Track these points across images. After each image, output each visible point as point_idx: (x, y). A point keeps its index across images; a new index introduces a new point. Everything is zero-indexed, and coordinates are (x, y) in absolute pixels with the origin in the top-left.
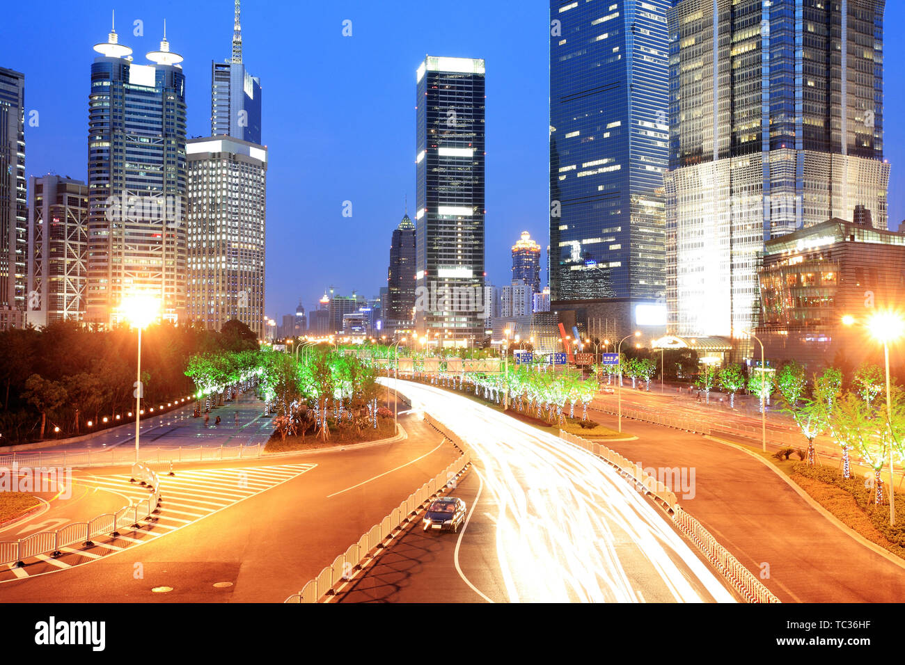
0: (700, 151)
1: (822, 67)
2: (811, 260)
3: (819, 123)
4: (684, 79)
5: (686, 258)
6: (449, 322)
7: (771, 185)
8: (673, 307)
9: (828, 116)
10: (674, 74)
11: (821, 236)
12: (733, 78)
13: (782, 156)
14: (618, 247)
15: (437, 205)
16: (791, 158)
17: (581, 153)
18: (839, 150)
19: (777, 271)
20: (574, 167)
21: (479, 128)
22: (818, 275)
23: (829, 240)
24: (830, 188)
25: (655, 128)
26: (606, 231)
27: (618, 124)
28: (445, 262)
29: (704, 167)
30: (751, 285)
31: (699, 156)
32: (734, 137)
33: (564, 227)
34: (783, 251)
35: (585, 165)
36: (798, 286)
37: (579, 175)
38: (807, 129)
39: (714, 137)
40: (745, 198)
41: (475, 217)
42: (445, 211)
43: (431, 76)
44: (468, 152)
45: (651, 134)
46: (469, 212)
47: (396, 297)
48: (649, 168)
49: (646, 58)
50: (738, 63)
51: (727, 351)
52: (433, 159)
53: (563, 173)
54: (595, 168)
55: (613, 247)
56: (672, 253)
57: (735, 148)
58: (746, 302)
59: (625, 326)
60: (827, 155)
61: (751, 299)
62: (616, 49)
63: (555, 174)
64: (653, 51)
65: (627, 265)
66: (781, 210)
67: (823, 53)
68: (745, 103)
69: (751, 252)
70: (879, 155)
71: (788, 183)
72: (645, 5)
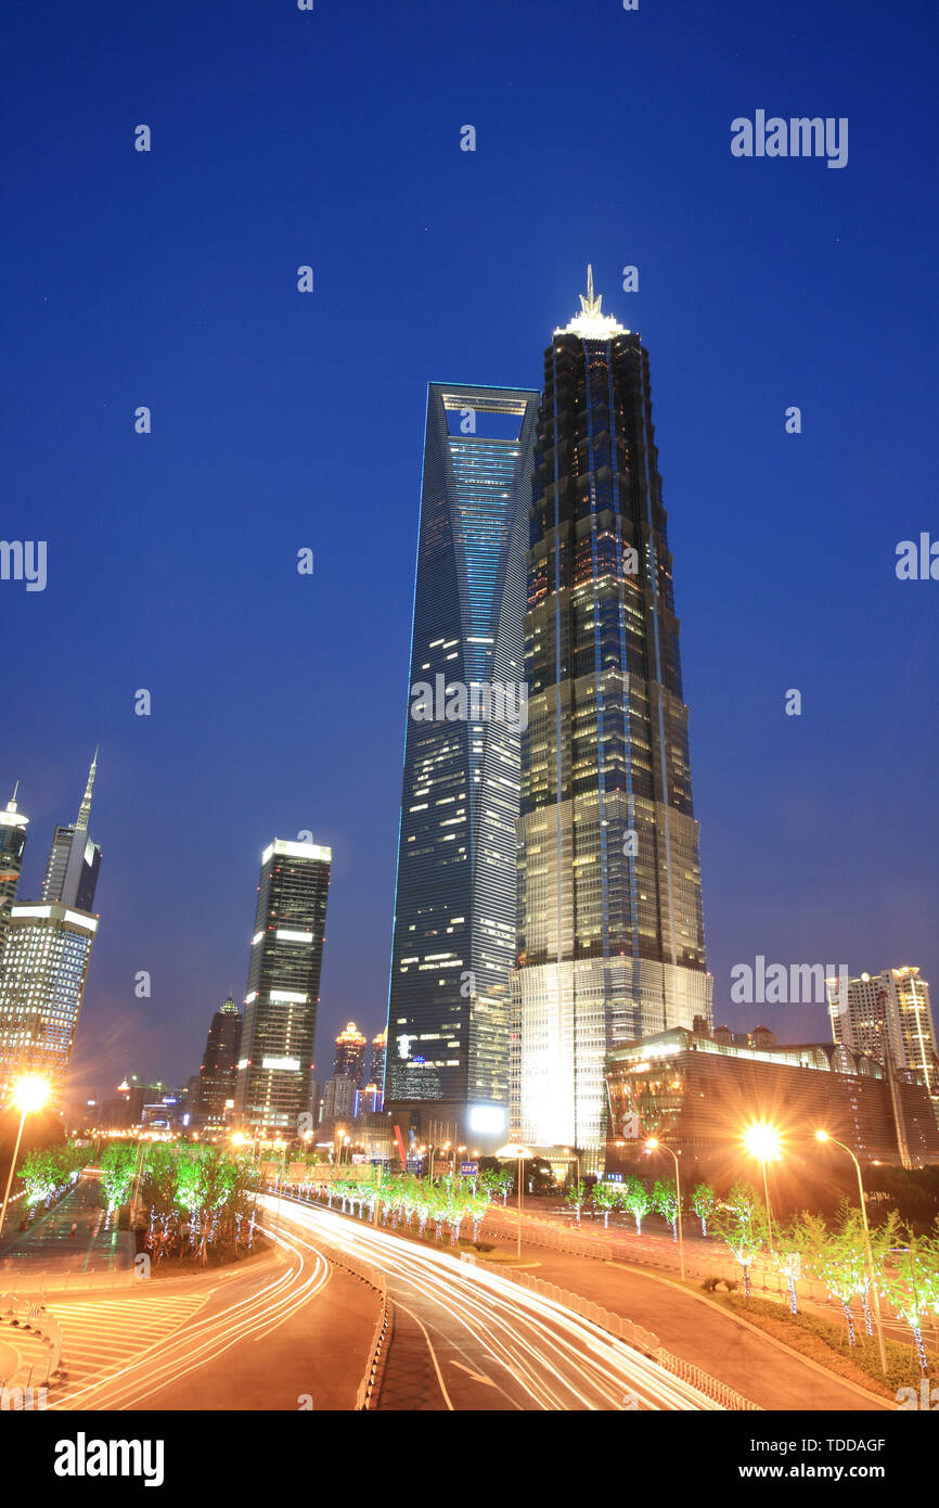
0: (545, 953)
1: (653, 884)
2: (658, 1068)
3: (652, 934)
4: (530, 884)
5: (530, 1060)
6: (268, 1119)
7: (612, 991)
8: (516, 1112)
9: (659, 927)
10: (520, 878)
11: (665, 1043)
12: (575, 887)
13: (620, 963)
14: (457, 1044)
15: (270, 989)
16: (629, 965)
17: (423, 948)
18: (669, 961)
19: (625, 1078)
20: (416, 960)
21: (319, 914)
22: (665, 1083)
23: (673, 1049)
24: (664, 997)
25: (495, 929)
26: (445, 1027)
27: (461, 920)
28: (272, 1052)
29: (548, 968)
30: (600, 1092)
31: (542, 958)
32: (576, 940)
33: (403, 1021)
34: (629, 1058)
35: (427, 958)
36: (646, 1094)
37: (422, 968)
38: (643, 939)
39: (558, 942)
40: (588, 1003)
41: (307, 1005)
42: (278, 996)
43: (277, 858)
44: (307, 937)
45: (492, 932)
46: (302, 998)
47: (209, 1087)
48: (489, 966)
49: (489, 861)
50: (579, 873)
51: (571, 1162)
52: (270, 941)
53: (405, 965)
54: (437, 962)
55: (451, 1045)
56: (516, 1054)
57: (578, 953)
58: (593, 1110)
59: (462, 1135)
60: (660, 964)
61: (599, 1107)
62: (462, 850)
63: (397, 965)
64: (496, 855)
65: (465, 1064)
66: (621, 1015)
67: (652, 872)
68: (587, 910)
69: (594, 1057)
70: (702, 968)
71: (626, 990)
72: (489, 813)
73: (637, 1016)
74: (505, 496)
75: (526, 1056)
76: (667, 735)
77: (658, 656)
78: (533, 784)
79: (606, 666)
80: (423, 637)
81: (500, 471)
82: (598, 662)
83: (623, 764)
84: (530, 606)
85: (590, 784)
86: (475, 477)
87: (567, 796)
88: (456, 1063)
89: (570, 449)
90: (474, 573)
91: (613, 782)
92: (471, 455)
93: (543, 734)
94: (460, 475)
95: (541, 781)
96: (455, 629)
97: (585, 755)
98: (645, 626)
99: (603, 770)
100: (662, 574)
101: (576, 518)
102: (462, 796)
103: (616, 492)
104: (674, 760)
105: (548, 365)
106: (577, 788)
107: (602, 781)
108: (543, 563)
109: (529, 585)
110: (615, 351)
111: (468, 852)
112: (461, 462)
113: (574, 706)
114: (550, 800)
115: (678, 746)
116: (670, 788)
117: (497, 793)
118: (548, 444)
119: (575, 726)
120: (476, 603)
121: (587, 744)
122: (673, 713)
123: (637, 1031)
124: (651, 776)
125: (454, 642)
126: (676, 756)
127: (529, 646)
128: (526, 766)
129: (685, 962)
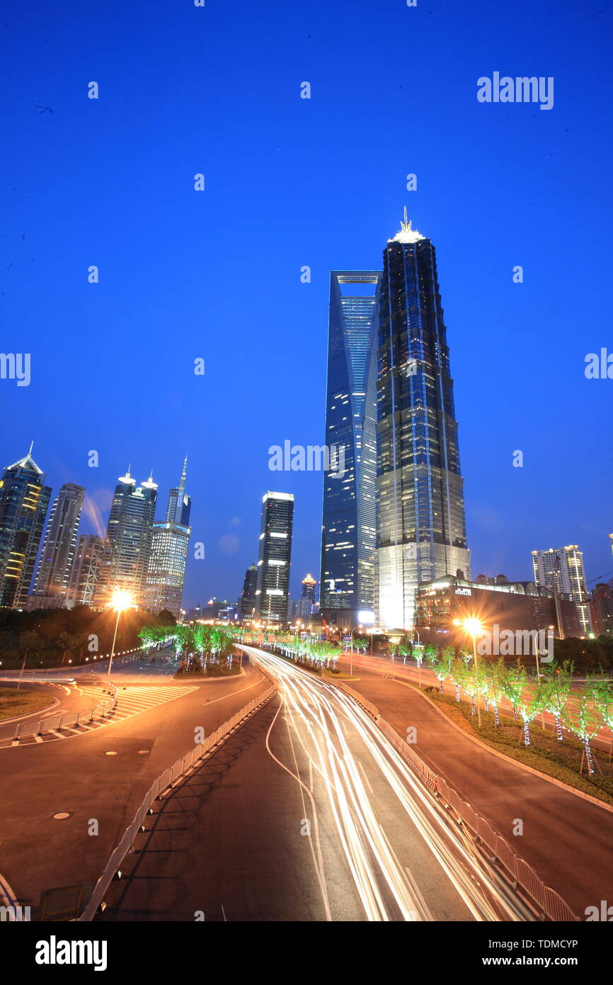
0: (389, 541)
1: (440, 508)
2: (439, 594)
3: (440, 531)
4: (382, 509)
5: (383, 591)
6: (270, 617)
7: (421, 558)
8: (377, 614)
9: (443, 528)
10: (378, 506)
11: (444, 582)
12: (403, 510)
13: (425, 545)
14: (352, 583)
15: (268, 559)
16: (429, 546)
17: (336, 539)
18: (449, 544)
19: (424, 598)
20: (333, 545)
21: (290, 525)
22: (442, 601)
23: (446, 585)
24: (446, 560)
25: (368, 530)
26: (347, 576)
27: (353, 526)
28: (270, 586)
29: (391, 548)
30: (414, 604)
31: (388, 543)
32: (404, 535)
33: (327, 573)
34: (426, 589)
35: (338, 544)
37: (335, 549)
38: (435, 534)
39: (395, 535)
40: (410, 564)
41: (285, 566)
42: (272, 562)
43: (269, 500)
44: (284, 536)
45: (367, 532)
46: (283, 563)
48: (366, 547)
49: (364, 498)
50: (405, 503)
51: (402, 636)
52: (268, 538)
53: (327, 548)
54: (343, 546)
55: (349, 584)
56: (377, 588)
57: (404, 541)
58: (411, 613)
59: (354, 623)
60: (444, 545)
61: (413, 611)
62: (352, 494)
63: (324, 548)
64: (368, 496)
65: (356, 592)
66: (425, 570)
67: (440, 502)
68: (409, 521)
69: (411, 588)
70: (465, 547)
71: (428, 557)
72: (365, 476)
73: (432, 570)
74: (369, 324)
75: (381, 589)
76: (447, 436)
77: (442, 398)
78: (383, 462)
79: (416, 404)
80: (331, 393)
81: (367, 312)
82: (412, 402)
83: (425, 451)
84: (379, 377)
85: (410, 461)
86: (354, 315)
87: (399, 467)
88: (352, 592)
89: (397, 298)
90: (355, 362)
91: (421, 459)
92: (351, 305)
93: (387, 438)
94: (347, 315)
95: (387, 460)
96: (346, 389)
97: (407, 447)
98: (436, 383)
99: (415, 454)
100: (443, 358)
101: (400, 332)
102: (352, 469)
103: (420, 317)
104: (451, 448)
105: (385, 257)
106: (403, 463)
107: (415, 459)
108: (385, 355)
109: (379, 366)
110: (418, 248)
111: (355, 495)
112: (347, 308)
113: (401, 423)
114: (390, 469)
115: (453, 441)
116: (449, 462)
117: (369, 467)
118: (386, 296)
119: (402, 433)
120: (357, 376)
121: (408, 442)
122: (450, 425)
123: (433, 576)
124: (440, 456)
125: (346, 396)
126: (452, 446)
127: (379, 396)
128: (379, 453)
129: (456, 544)
